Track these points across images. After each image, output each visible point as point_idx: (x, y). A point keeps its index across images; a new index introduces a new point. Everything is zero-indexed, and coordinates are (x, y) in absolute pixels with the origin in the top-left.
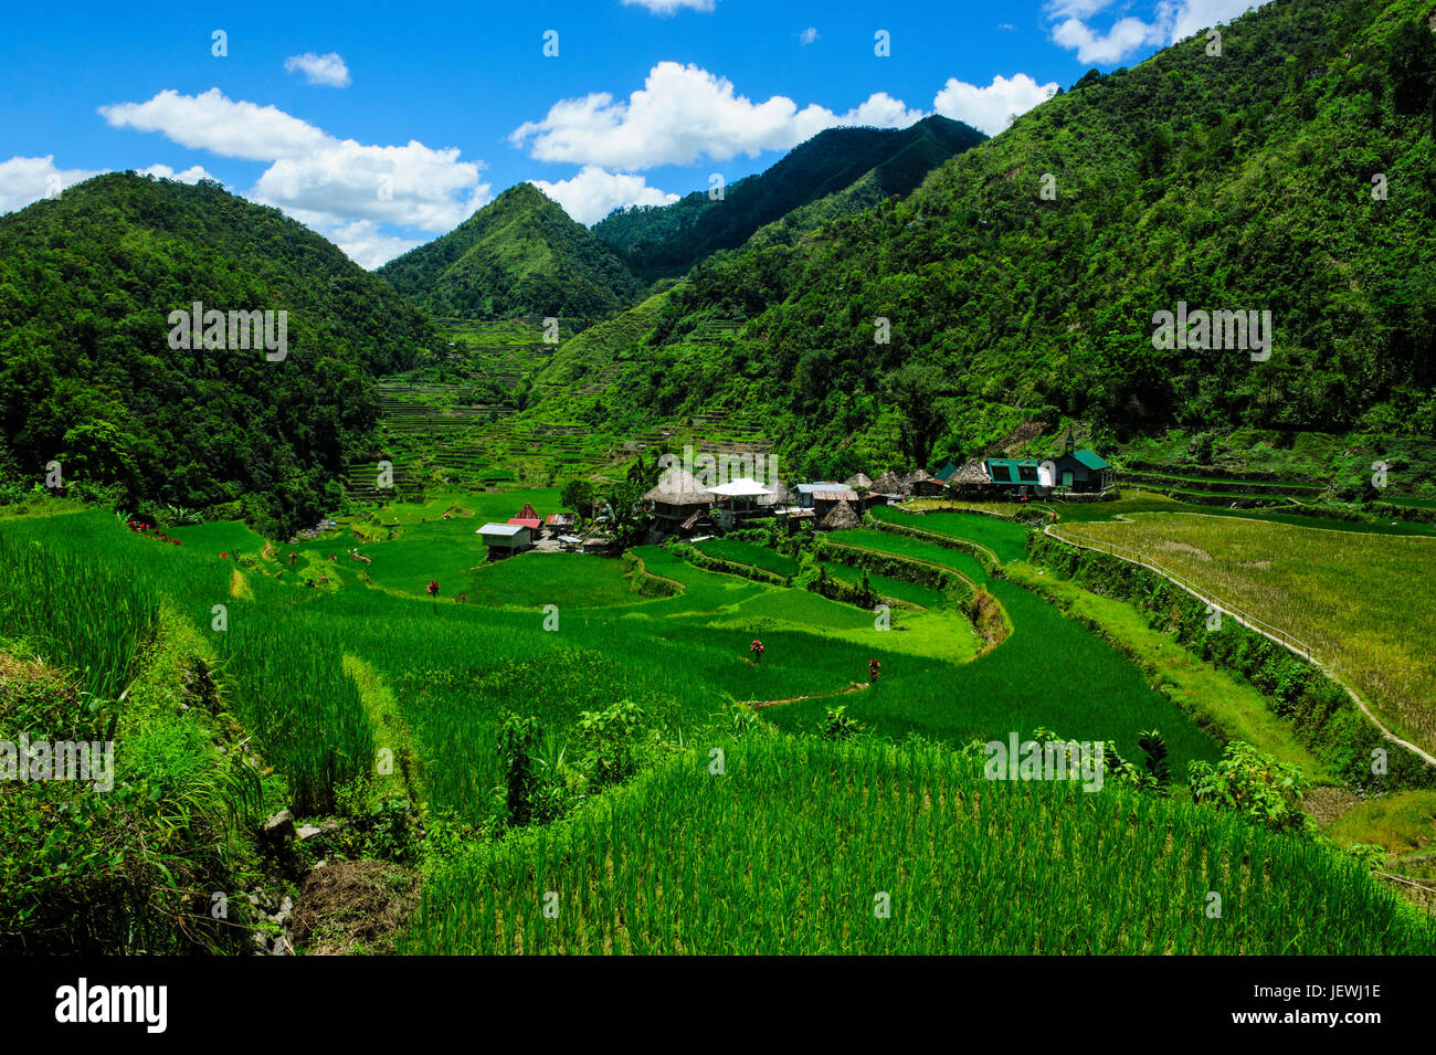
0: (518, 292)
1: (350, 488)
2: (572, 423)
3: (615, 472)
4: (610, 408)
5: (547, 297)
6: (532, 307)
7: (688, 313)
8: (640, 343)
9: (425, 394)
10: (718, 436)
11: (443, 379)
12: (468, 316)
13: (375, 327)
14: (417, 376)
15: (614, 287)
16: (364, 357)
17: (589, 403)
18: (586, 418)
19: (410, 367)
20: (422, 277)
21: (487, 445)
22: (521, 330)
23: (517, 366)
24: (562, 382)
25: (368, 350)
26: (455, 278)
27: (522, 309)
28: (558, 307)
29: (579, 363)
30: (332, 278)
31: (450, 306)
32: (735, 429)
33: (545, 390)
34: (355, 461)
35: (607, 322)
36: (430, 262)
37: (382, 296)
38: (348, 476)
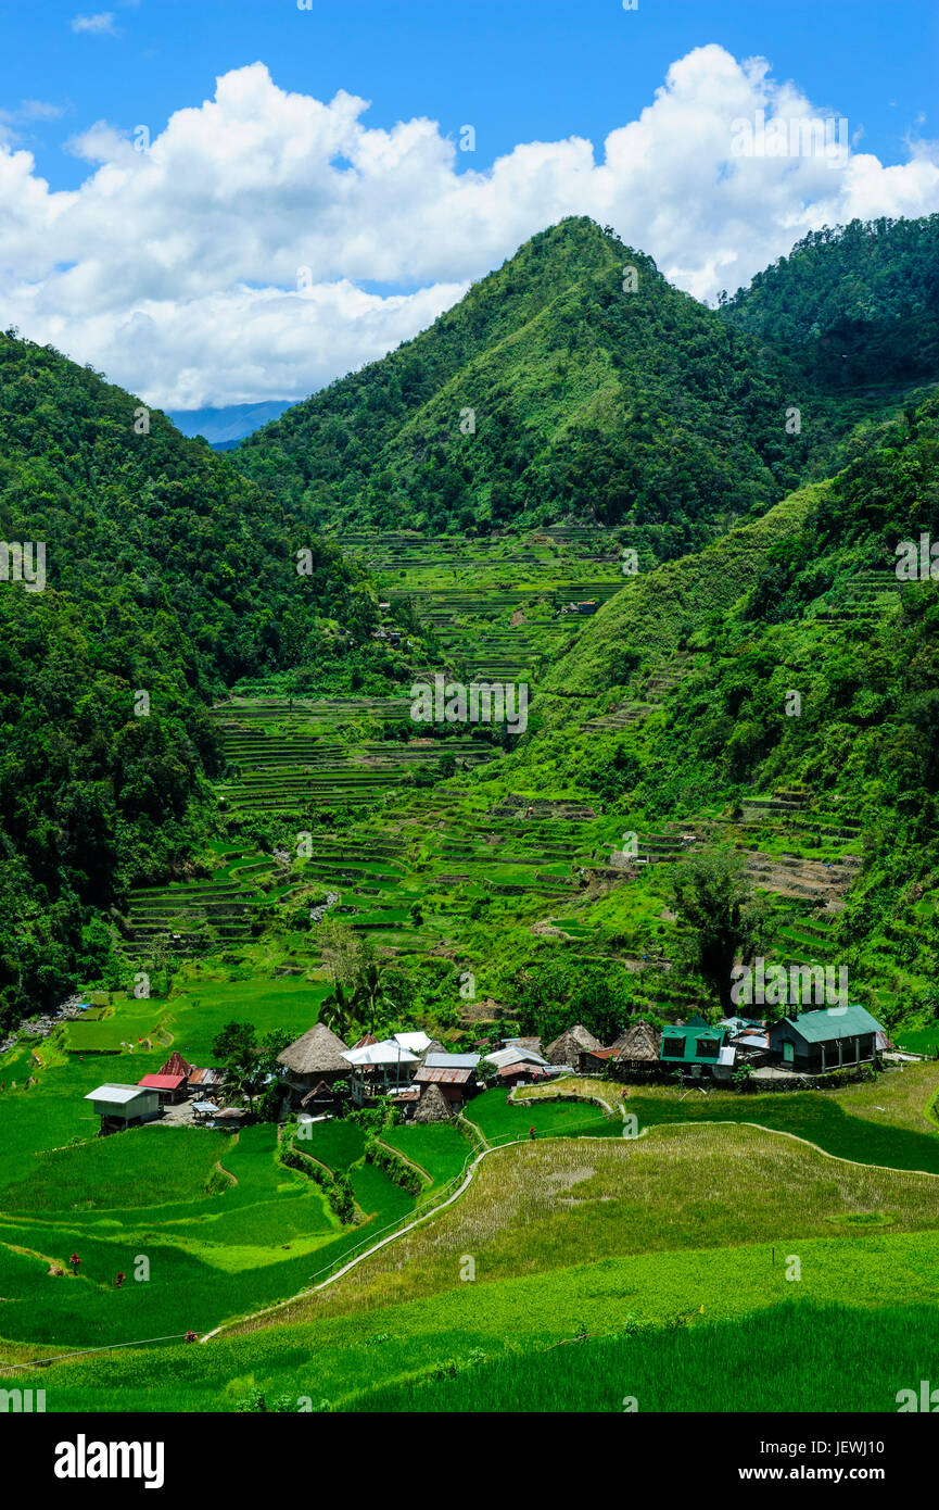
0: (545, 470)
1: (128, 935)
2: (567, 795)
3: (579, 914)
4: (645, 759)
5: (604, 479)
6: (571, 504)
7: (823, 550)
8: (729, 614)
9: (320, 717)
10: (782, 843)
11: (357, 683)
12: (441, 526)
13: (230, 581)
14: (307, 679)
15: (760, 445)
16: (204, 645)
17: (605, 749)
18: (595, 782)
19: (295, 661)
20: (354, 441)
21: (408, 836)
22: (545, 556)
23: (523, 643)
24: (588, 689)
25: (212, 631)
26: (419, 442)
27: (552, 508)
28: (626, 502)
29: (625, 648)
30: (151, 485)
31: (405, 504)
32: (817, 829)
33: (555, 706)
34: (140, 881)
35: (689, 558)
36: (372, 407)
37: (248, 511)
38: (125, 911)
